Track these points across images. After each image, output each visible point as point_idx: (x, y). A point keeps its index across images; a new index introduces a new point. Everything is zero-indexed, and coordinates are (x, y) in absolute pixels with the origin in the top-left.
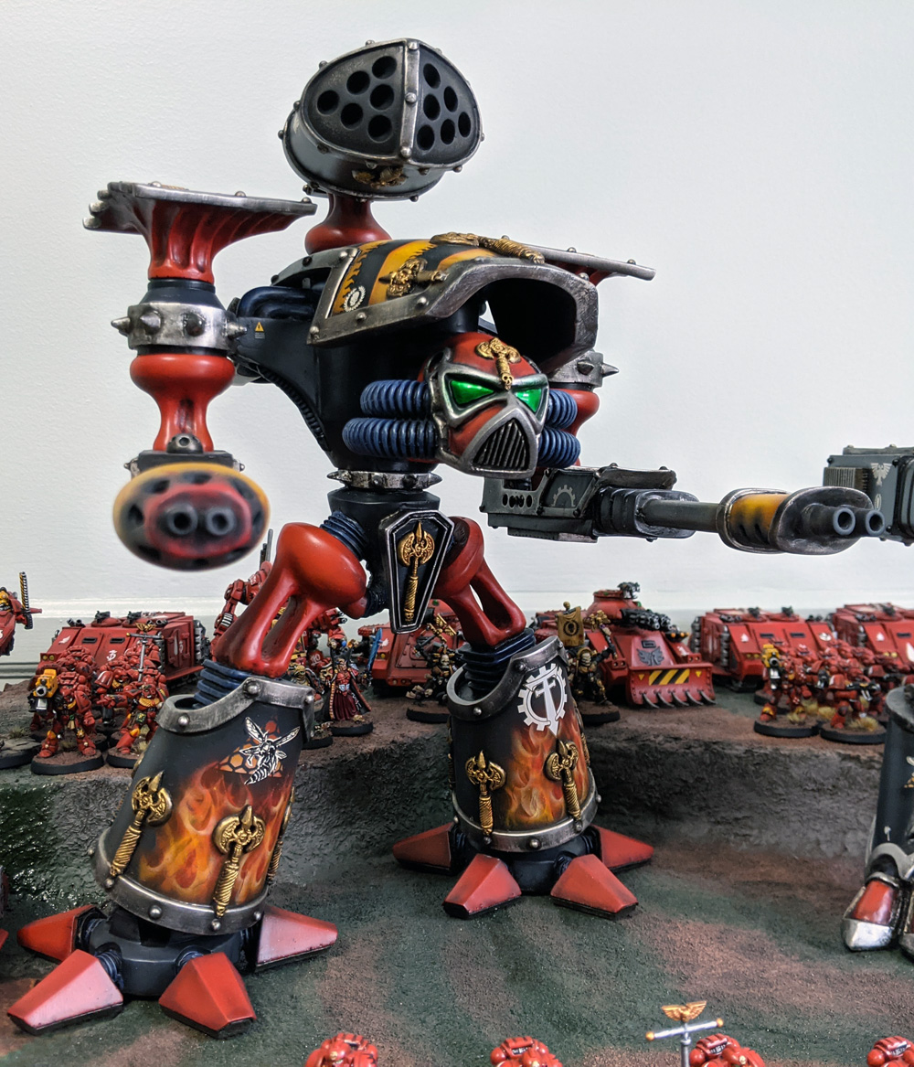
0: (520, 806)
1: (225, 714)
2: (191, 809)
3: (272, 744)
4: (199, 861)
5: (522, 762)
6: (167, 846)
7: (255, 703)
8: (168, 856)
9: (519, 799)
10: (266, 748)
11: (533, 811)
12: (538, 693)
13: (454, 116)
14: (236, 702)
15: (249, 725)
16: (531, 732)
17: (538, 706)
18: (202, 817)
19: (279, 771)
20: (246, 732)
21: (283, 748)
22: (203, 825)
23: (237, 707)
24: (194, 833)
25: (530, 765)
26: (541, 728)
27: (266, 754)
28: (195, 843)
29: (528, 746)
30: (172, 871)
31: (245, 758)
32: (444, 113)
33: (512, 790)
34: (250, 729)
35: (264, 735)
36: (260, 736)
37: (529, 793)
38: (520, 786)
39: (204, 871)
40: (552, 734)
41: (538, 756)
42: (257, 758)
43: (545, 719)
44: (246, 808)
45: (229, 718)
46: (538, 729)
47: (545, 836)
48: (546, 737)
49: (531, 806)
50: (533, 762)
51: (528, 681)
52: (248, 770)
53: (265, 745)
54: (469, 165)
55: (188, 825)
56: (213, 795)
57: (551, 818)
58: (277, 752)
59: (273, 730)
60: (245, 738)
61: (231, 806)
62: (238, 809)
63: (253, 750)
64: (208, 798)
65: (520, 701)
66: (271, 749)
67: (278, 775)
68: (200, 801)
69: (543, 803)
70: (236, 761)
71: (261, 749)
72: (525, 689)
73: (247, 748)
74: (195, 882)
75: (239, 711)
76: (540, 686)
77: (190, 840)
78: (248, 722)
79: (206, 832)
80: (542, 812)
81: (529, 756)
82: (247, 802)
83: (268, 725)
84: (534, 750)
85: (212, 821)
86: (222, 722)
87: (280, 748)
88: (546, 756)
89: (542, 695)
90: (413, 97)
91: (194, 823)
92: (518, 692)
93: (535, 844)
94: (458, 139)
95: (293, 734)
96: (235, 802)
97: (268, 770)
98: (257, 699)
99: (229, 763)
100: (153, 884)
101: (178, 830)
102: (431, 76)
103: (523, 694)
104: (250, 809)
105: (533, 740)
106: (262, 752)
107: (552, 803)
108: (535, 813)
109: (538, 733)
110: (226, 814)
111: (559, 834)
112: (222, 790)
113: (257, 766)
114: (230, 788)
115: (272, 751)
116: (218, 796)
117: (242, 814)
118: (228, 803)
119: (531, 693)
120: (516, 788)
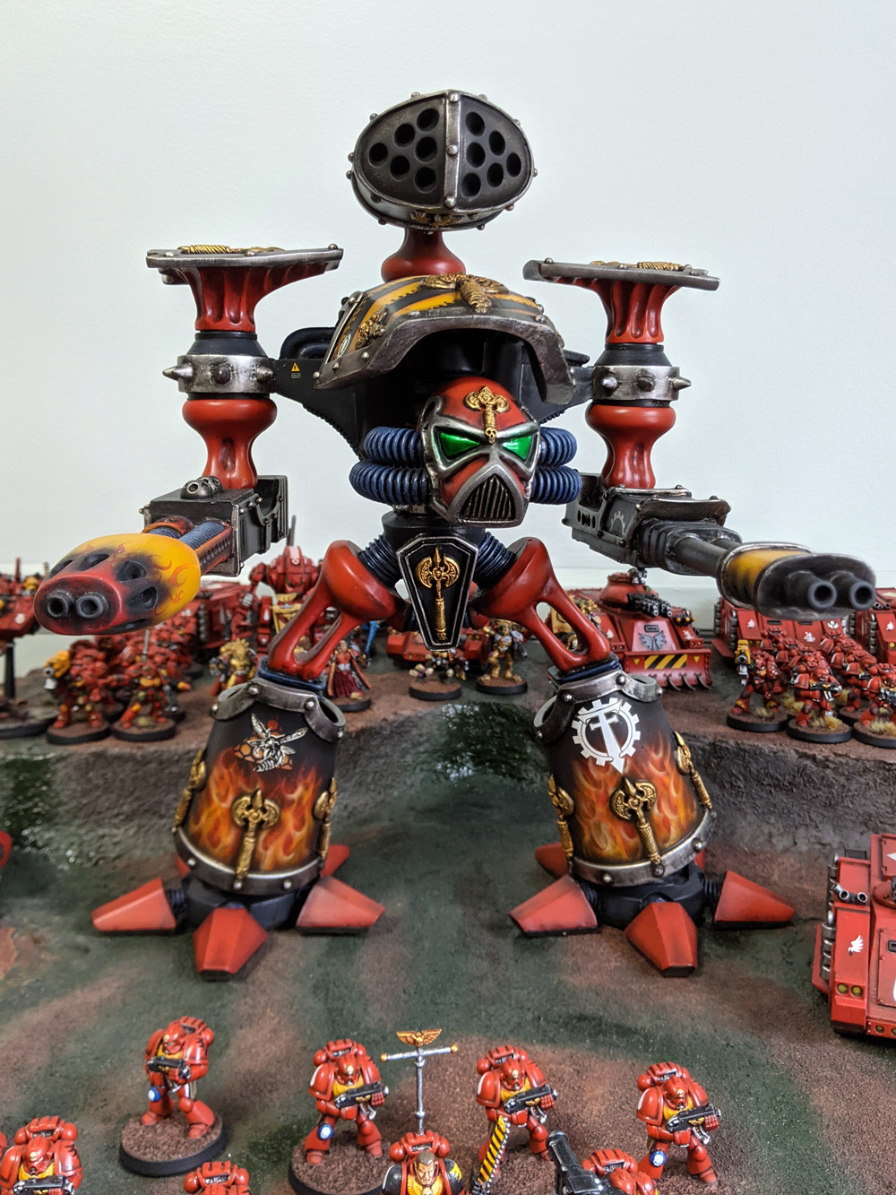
0: (592, 837)
1: (235, 709)
2: (217, 784)
3: (276, 740)
4: (224, 828)
5: (586, 793)
6: (202, 811)
7: (256, 703)
8: (203, 819)
9: (590, 829)
10: (270, 742)
11: (604, 845)
12: (593, 727)
13: (502, 159)
14: (243, 699)
15: (254, 721)
16: (590, 764)
17: (596, 739)
18: (223, 792)
19: (288, 763)
20: (252, 726)
21: (290, 744)
22: (223, 799)
23: (242, 704)
24: (219, 804)
25: (595, 799)
26: (601, 761)
27: (270, 747)
28: (219, 813)
29: (588, 777)
30: (205, 832)
31: (252, 748)
32: (490, 158)
33: (582, 819)
34: (254, 724)
35: (267, 731)
36: (264, 731)
37: (598, 826)
38: (589, 818)
39: (228, 838)
40: (616, 771)
41: (602, 791)
42: (263, 751)
43: (605, 754)
44: (256, 792)
45: (237, 712)
46: (598, 763)
47: (618, 872)
48: (608, 773)
49: (602, 839)
50: (597, 795)
51: (579, 712)
52: (256, 759)
53: (269, 740)
54: (521, 203)
55: (215, 797)
56: (230, 773)
57: (625, 856)
58: (282, 747)
59: (276, 728)
60: (251, 732)
61: (244, 788)
62: (250, 791)
63: (259, 743)
64: (227, 778)
65: (575, 732)
66: (276, 745)
67: (287, 767)
68: (222, 778)
69: (614, 838)
70: (246, 750)
71: (266, 742)
72: (578, 720)
73: (253, 741)
74: (221, 846)
75: (244, 707)
76: (595, 720)
77: (216, 810)
78: (253, 718)
79: (226, 805)
80: (614, 848)
81: (593, 789)
82: (258, 787)
83: (270, 723)
84: (596, 784)
85: (231, 797)
86: (233, 714)
87: (284, 744)
88: (611, 791)
89: (599, 730)
90: (455, 149)
91: (218, 795)
92: (571, 723)
93: (607, 878)
94: (508, 180)
95: (300, 733)
96: (248, 784)
97: (276, 762)
98: (257, 699)
99: (239, 750)
100: (195, 840)
101: (209, 800)
102: (475, 123)
103: (575, 725)
104: (259, 793)
105: (595, 774)
106: (267, 745)
107: (624, 842)
108: (608, 848)
109: (599, 767)
110: (240, 794)
111: (632, 874)
112: (237, 773)
113: (263, 758)
114: (242, 771)
115: (278, 747)
116: (233, 775)
117: (253, 796)
118: (241, 784)
119: (585, 726)
120: (587, 820)
